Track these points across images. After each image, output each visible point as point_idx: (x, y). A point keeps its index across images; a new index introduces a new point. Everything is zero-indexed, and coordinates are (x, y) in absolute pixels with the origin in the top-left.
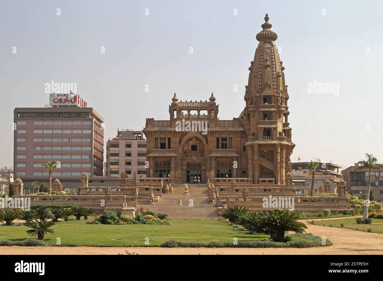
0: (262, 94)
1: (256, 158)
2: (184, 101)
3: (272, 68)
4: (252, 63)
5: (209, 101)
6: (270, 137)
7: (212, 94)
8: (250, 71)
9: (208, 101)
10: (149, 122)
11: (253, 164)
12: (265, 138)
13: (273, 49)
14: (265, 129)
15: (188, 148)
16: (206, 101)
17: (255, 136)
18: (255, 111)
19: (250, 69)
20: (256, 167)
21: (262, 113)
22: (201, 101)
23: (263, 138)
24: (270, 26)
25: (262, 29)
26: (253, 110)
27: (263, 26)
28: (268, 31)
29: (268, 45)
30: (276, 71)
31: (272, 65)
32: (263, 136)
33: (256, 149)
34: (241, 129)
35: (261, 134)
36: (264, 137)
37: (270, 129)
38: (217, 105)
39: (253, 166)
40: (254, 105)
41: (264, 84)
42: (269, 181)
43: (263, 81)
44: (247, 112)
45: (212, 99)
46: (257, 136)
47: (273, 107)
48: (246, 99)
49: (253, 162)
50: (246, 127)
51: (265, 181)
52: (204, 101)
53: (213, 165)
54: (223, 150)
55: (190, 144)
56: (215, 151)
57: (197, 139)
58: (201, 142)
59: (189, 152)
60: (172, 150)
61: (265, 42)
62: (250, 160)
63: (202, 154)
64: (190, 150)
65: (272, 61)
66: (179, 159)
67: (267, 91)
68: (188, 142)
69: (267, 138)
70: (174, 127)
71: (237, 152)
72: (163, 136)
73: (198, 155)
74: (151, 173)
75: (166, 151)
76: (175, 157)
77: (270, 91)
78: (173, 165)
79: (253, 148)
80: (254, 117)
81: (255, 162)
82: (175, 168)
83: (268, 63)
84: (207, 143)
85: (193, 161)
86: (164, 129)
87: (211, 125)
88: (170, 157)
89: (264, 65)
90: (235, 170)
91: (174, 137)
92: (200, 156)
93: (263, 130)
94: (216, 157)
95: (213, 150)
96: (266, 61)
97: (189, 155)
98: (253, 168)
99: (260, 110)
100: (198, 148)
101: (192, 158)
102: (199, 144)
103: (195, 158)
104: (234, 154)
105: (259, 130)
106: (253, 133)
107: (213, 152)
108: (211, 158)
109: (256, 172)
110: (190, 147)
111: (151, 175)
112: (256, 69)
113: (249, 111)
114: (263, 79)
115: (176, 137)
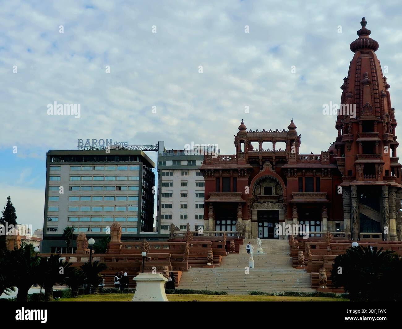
0: (361, 120)
1: (354, 204)
2: (254, 130)
3: (373, 85)
4: (345, 80)
5: (288, 130)
6: (374, 176)
7: (292, 120)
8: (342, 91)
9: (287, 130)
10: (208, 158)
11: (350, 212)
12: (367, 178)
13: (373, 61)
14: (366, 165)
15: (261, 191)
16: (284, 130)
17: (352, 175)
18: (352, 142)
19: (342, 88)
20: (355, 217)
21: (360, 144)
22: (277, 130)
23: (364, 178)
24: (368, 33)
25: (358, 37)
26: (348, 141)
27: (359, 33)
28: (366, 39)
29: (365, 57)
30: (378, 90)
31: (373, 81)
32: (364, 175)
33: (354, 192)
34: (332, 166)
35: (360, 170)
36: (365, 176)
37: (373, 165)
38: (298, 135)
39: (351, 215)
40: (349, 134)
41: (362, 106)
42: (374, 236)
43: (361, 102)
44: (339, 143)
45: (292, 127)
46: (356, 175)
47: (376, 135)
48: (338, 127)
49: (350, 210)
50: (339, 163)
51: (368, 236)
52: (281, 130)
53: (295, 214)
54: (309, 194)
55: (263, 187)
56: (296, 195)
57: (272, 180)
58: (278, 184)
59: (261, 198)
60: (238, 194)
61: (362, 53)
62: (346, 208)
63: (279, 200)
64: (263, 194)
65: (372, 77)
66: (249, 206)
67: (367, 115)
68: (260, 184)
69: (370, 178)
70: (241, 164)
71: (327, 197)
72: (226, 175)
73: (274, 201)
74: (210, 225)
75: (231, 195)
76: (244, 204)
77: (371, 115)
78: (240, 214)
79: (351, 192)
80: (350, 149)
81: (353, 210)
82: (243, 218)
83: (367, 79)
84: (286, 184)
85: (266, 209)
86: (227, 166)
87: (291, 161)
88: (236, 204)
89: (361, 81)
90: (325, 221)
91: (242, 176)
92: (277, 202)
93: (363, 167)
94: (298, 205)
95: (294, 194)
96: (364, 76)
97: (262, 201)
98: (350, 218)
99: (358, 140)
100: (274, 191)
101: (266, 205)
102: (275, 186)
103: (270, 204)
104: (323, 200)
105: (357, 167)
106: (349, 171)
107: (294, 198)
108: (292, 205)
109: (355, 224)
110: (263, 191)
111: (210, 228)
112: (351, 88)
113: (343, 142)
114: (361, 100)
115: (244, 176)
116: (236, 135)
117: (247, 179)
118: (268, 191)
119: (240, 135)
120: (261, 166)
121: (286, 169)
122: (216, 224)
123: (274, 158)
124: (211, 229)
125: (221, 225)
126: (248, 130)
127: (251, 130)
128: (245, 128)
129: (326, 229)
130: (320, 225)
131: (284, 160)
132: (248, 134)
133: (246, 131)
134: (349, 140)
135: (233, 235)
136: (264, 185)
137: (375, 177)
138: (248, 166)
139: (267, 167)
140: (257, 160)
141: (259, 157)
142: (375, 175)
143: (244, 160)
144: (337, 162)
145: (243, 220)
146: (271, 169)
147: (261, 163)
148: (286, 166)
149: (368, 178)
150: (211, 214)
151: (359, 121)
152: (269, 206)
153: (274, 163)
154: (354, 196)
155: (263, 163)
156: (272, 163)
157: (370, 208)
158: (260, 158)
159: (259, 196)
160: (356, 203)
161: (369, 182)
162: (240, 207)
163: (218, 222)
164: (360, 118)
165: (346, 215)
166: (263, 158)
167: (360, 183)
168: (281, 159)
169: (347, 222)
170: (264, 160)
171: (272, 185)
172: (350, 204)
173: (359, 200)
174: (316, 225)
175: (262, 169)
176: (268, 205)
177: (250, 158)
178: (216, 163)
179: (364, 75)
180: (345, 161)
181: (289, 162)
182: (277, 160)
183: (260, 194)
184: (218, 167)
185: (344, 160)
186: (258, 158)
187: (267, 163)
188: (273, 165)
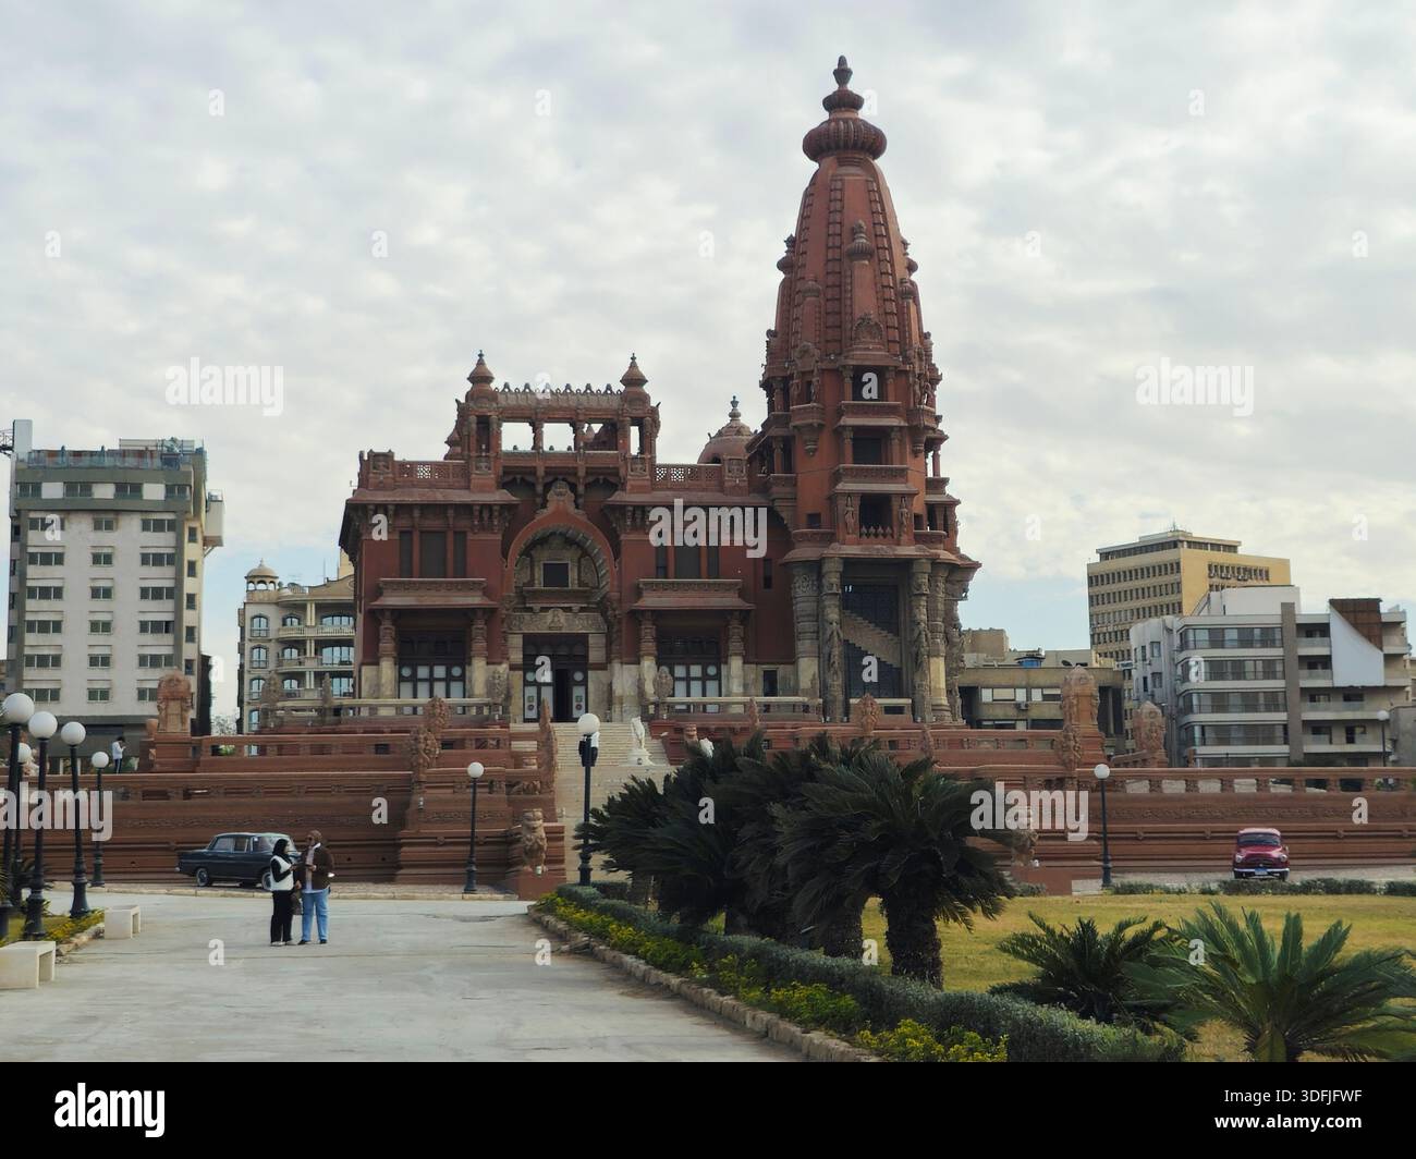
0: (848, 362)
2: (517, 384)
3: (880, 261)
4: (791, 242)
5: (622, 388)
6: (889, 530)
7: (633, 358)
8: (781, 276)
9: (618, 387)
10: (374, 468)
11: (819, 638)
12: (868, 535)
13: (876, 189)
14: (866, 498)
15: (532, 575)
16: (609, 387)
17: (823, 525)
18: (821, 426)
19: (782, 265)
20: (836, 652)
21: (849, 435)
22: (588, 387)
23: (861, 535)
24: (855, 103)
25: (825, 116)
26: (811, 424)
27: (831, 103)
28: (846, 121)
29: (852, 174)
30: (893, 274)
31: (878, 248)
32: (861, 526)
33: (833, 579)
35: (850, 513)
36: (864, 530)
37: (887, 497)
38: (653, 404)
39: (820, 647)
40: (814, 404)
41: (851, 322)
42: (890, 710)
43: (848, 310)
44: (778, 432)
45: (634, 380)
46: (835, 527)
47: (890, 411)
49: (819, 632)
52: (598, 386)
53: (649, 645)
54: (690, 583)
55: (540, 561)
56: (654, 587)
57: (570, 542)
58: (585, 553)
59: (536, 595)
60: (474, 583)
61: (842, 163)
62: (805, 625)
63: (588, 603)
64: (539, 585)
65: (876, 236)
66: (503, 622)
67: (868, 349)
68: (533, 552)
69: (876, 535)
70: (482, 489)
71: (742, 594)
72: (433, 523)
73: (576, 607)
74: (383, 681)
75: (451, 587)
76: (489, 614)
77: (880, 350)
78: (479, 645)
79: (820, 576)
80: (816, 449)
81: (829, 632)
82: (487, 657)
83: (862, 241)
84: (617, 554)
85: (550, 628)
86: (439, 496)
87: (632, 482)
88: (468, 614)
89: (846, 248)
90: (736, 664)
91: (483, 528)
92: (582, 610)
93: (857, 502)
94: (658, 615)
95: (645, 584)
96: (854, 232)
97: (537, 607)
98: (819, 657)
99: (842, 423)
100: (573, 575)
101: (549, 616)
102: (576, 559)
103: (562, 617)
104: (730, 601)
105: (841, 502)
106: (810, 516)
107: (645, 594)
108: (636, 616)
109: (836, 673)
110: (539, 574)
111: (383, 689)
112: (814, 266)
113: (795, 427)
114: (848, 302)
115: (488, 529)
116: (463, 400)
117: (499, 537)
118: (556, 574)
119: (478, 398)
120: (539, 496)
121: (621, 508)
122: (401, 679)
123: (581, 473)
124: (388, 693)
125: (414, 680)
126: (497, 384)
127: (506, 386)
128: (489, 379)
129: (741, 690)
130: (718, 677)
131: (612, 479)
132: (501, 398)
133: (493, 385)
134: (816, 422)
135: (420, 711)
136: (544, 557)
137: (892, 536)
138: (501, 496)
139: (560, 500)
140: (530, 479)
141: (535, 468)
142: (892, 528)
143: (491, 478)
144: (775, 489)
145: (488, 664)
146: (571, 508)
147: (540, 489)
148: (619, 497)
149: (872, 537)
150: (387, 645)
151: (844, 366)
152: (558, 620)
153: (581, 489)
154: (835, 590)
155: (547, 487)
156: (573, 488)
157: (872, 626)
158: (541, 472)
159: (529, 592)
160: (837, 610)
161: (878, 549)
162: (480, 624)
163: (406, 672)
164: (846, 357)
165: (804, 645)
166: (548, 471)
167: (852, 550)
168: (601, 477)
169: (808, 669)
170: (550, 479)
171: (568, 557)
172: (818, 616)
173: (846, 604)
174: (705, 678)
175: (544, 506)
176: (556, 619)
177: (507, 471)
178: (399, 486)
179: (853, 229)
180: (795, 485)
181: (628, 488)
182: (591, 479)
183: (531, 582)
184: (408, 499)
185: (794, 483)
186: (533, 471)
187: (562, 488)
188: (577, 496)
